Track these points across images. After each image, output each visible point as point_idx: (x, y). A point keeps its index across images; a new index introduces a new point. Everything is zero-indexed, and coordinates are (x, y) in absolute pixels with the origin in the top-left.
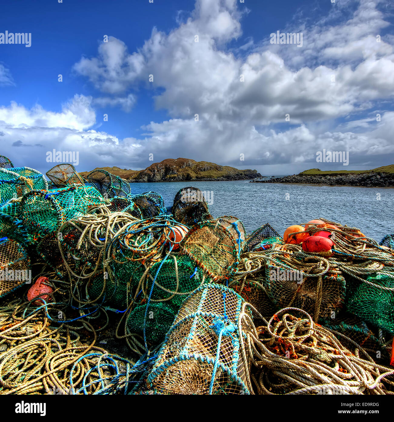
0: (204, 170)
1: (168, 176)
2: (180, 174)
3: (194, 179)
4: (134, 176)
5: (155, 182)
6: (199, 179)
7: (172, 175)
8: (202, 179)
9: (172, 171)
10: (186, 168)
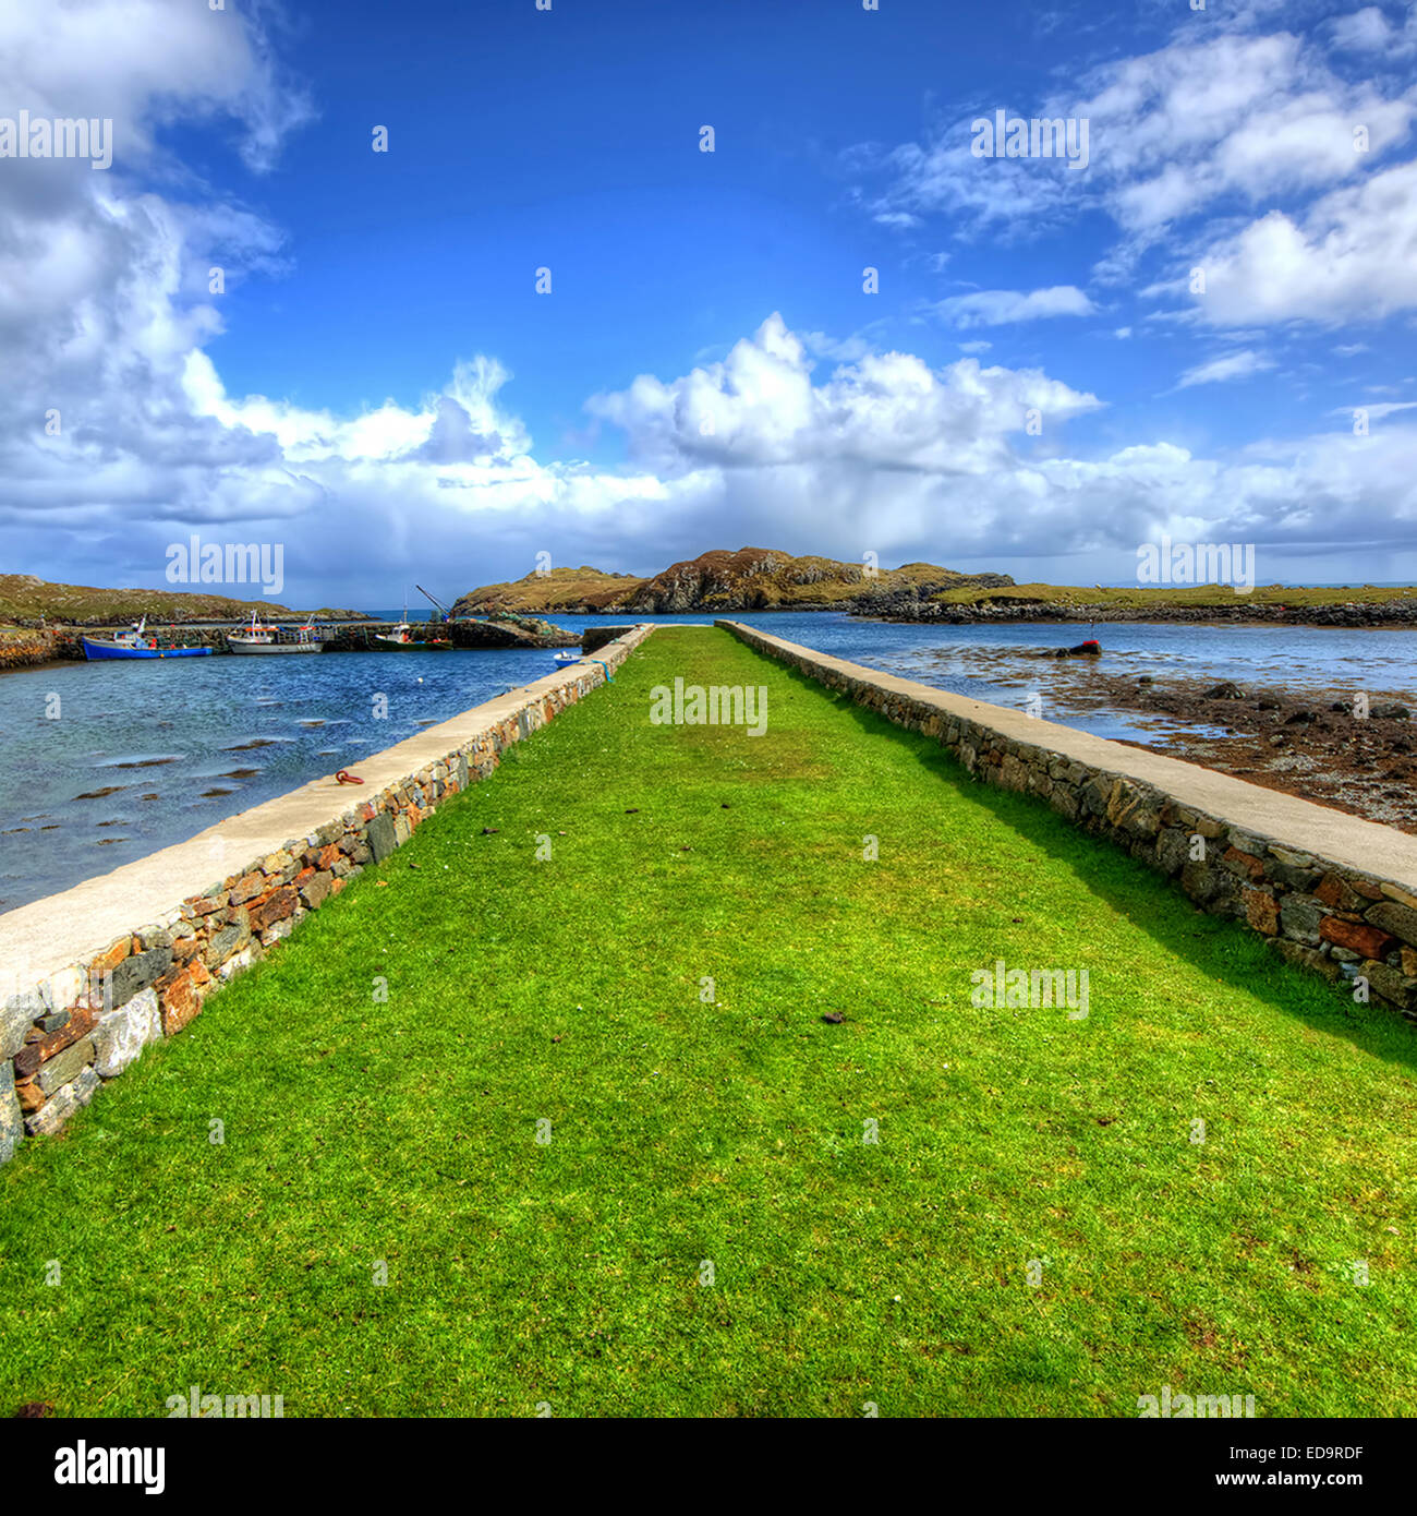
0: (806, 582)
1: (707, 598)
2: (738, 592)
3: (773, 604)
4: (623, 597)
5: (672, 612)
6: (786, 605)
7: (718, 596)
8: (796, 606)
9: (719, 584)
10: (757, 576)
